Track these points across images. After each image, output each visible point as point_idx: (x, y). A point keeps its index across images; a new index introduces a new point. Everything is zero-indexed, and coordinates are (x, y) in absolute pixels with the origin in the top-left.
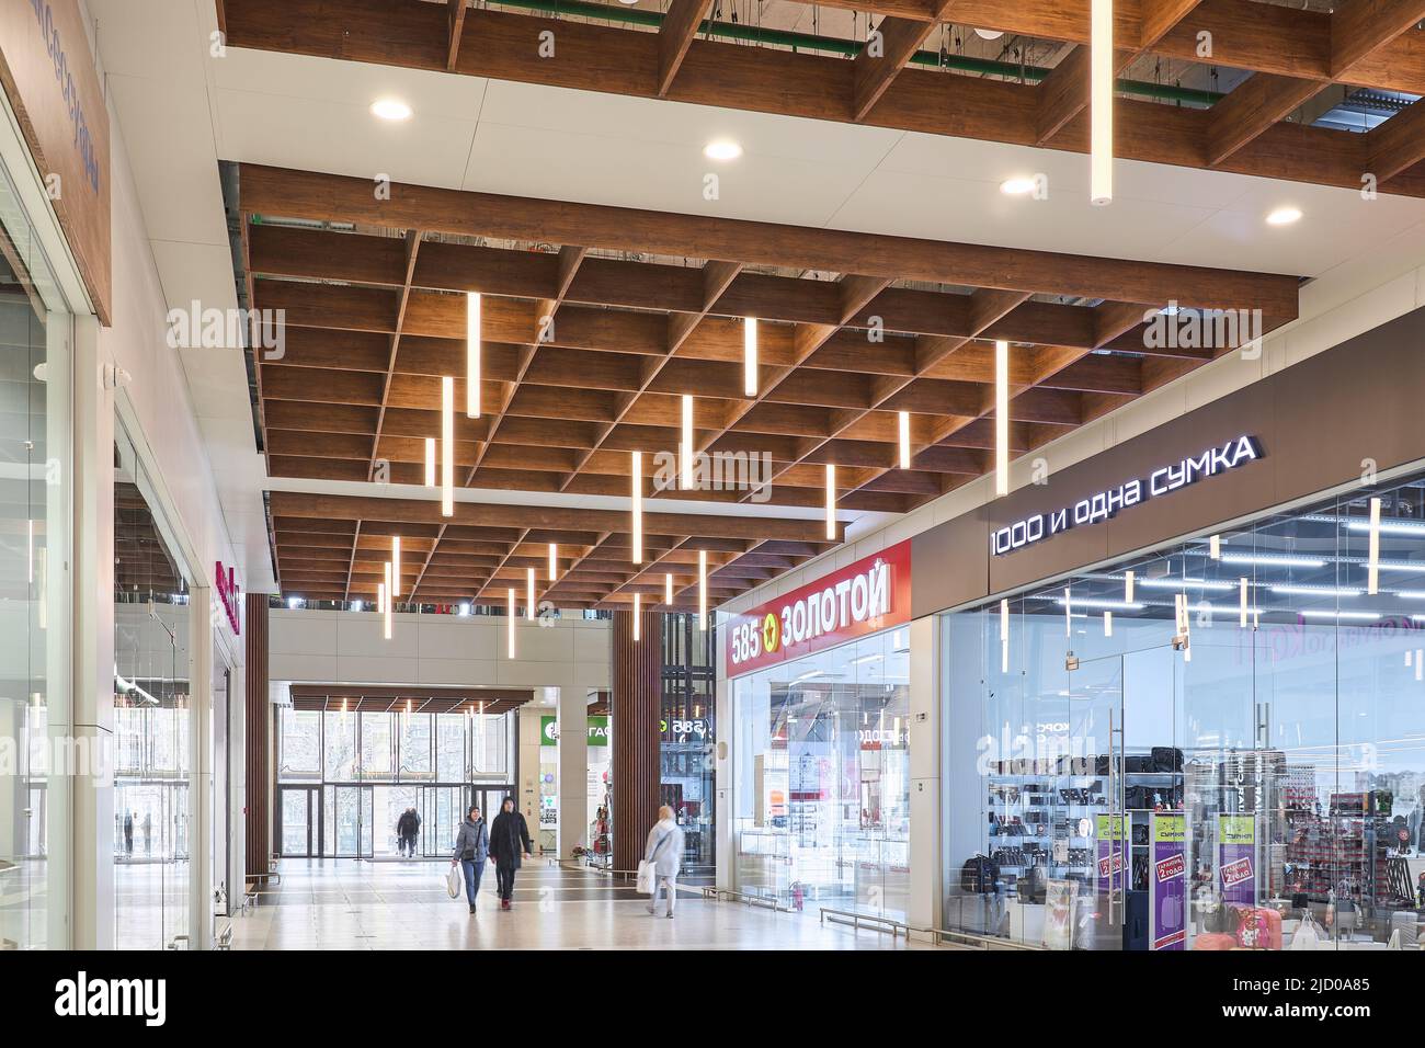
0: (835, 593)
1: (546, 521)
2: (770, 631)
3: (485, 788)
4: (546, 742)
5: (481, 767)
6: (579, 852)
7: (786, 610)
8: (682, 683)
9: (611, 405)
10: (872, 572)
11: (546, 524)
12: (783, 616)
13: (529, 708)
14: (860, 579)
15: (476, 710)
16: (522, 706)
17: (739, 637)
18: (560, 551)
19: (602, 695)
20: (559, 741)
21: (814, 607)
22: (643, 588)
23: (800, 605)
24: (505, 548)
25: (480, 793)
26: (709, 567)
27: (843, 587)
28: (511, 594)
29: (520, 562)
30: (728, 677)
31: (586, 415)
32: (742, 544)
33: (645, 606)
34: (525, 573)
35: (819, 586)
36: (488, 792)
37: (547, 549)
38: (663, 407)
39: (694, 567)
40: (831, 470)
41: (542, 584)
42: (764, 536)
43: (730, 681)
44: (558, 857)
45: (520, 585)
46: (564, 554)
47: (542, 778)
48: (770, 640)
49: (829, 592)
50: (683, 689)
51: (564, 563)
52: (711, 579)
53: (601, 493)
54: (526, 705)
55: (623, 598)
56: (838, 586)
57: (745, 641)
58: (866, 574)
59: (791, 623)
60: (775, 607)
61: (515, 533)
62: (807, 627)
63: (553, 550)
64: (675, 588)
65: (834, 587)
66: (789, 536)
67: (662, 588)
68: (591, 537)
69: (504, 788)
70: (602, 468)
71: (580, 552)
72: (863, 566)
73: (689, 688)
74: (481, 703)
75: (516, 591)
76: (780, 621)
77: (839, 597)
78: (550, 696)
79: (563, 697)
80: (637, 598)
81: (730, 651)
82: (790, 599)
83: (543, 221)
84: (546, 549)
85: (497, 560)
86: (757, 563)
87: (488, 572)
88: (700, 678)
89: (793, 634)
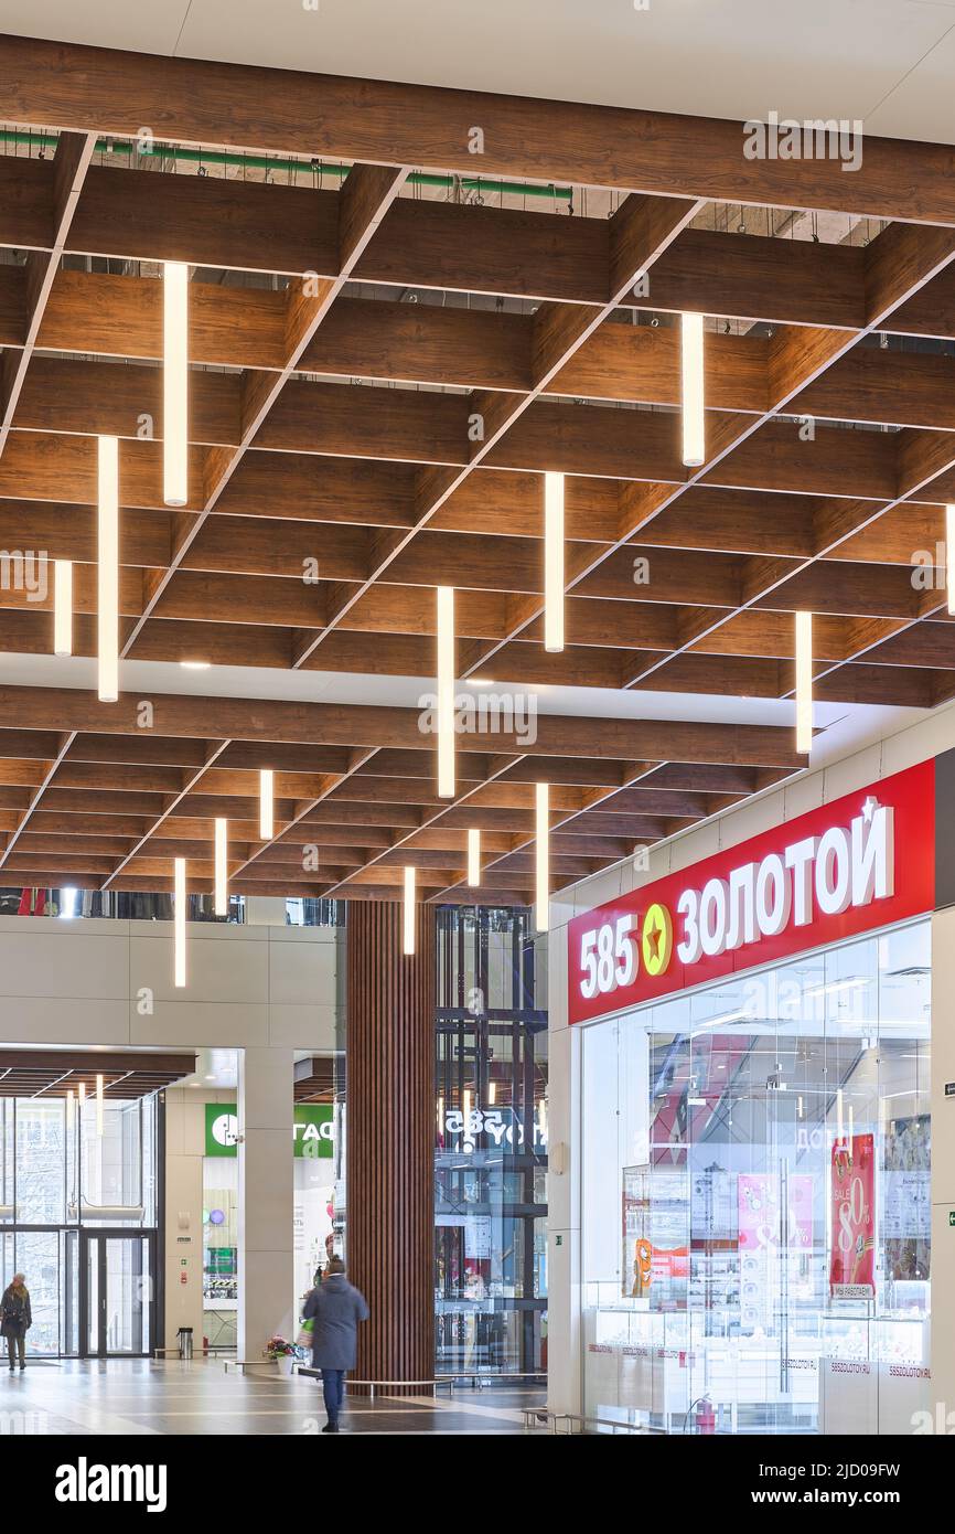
0: (783, 862)
1: (259, 725)
2: (655, 937)
3: (103, 1235)
4: (215, 1150)
5: (94, 1198)
6: (281, 1348)
7: (687, 899)
8: (470, 1041)
9: (410, 492)
10: (857, 823)
11: (260, 733)
12: (681, 909)
13: (184, 1089)
14: (834, 835)
15: (91, 1090)
16: (173, 1085)
17: (595, 950)
18: (279, 784)
19: (321, 1064)
20: (242, 1148)
21: (742, 890)
22: (421, 858)
23: (714, 887)
24: (179, 779)
25: (94, 1244)
26: (555, 816)
27: (799, 852)
28: (180, 868)
29: (202, 806)
30: (572, 1021)
31: (360, 515)
32: (618, 771)
33: (424, 892)
34: (210, 829)
35: (752, 851)
36: (110, 1242)
37: (256, 780)
38: (507, 499)
39: (527, 817)
40: (804, 623)
41: (239, 850)
42: (662, 754)
43: (575, 1030)
44: (241, 1355)
45: (200, 852)
46: (285, 791)
47: (206, 1218)
48: (655, 952)
49: (771, 862)
50: (471, 1051)
51: (285, 809)
52: (555, 839)
53: (370, 669)
54: (182, 1082)
55: (383, 877)
56: (789, 850)
57: (606, 956)
58: (846, 826)
59: (697, 921)
60: (665, 891)
61: (201, 750)
62: (727, 928)
63: (267, 783)
64: (486, 857)
65: (780, 852)
66: (708, 755)
67: (460, 857)
68: (342, 758)
69: (138, 1234)
70: (378, 621)
71: (318, 785)
72: (841, 812)
73: (483, 1050)
74: (100, 1079)
75: (189, 864)
76: (676, 920)
77: (792, 871)
78: (224, 1066)
79: (251, 1069)
80: (410, 877)
81: (576, 975)
82: (695, 877)
83: (324, 117)
84: (254, 781)
85: (160, 803)
86: (642, 808)
87: (142, 825)
88: (500, 1031)
89: (702, 942)
